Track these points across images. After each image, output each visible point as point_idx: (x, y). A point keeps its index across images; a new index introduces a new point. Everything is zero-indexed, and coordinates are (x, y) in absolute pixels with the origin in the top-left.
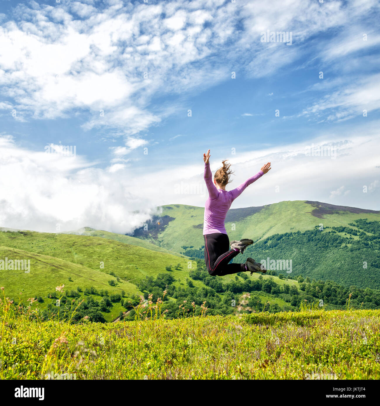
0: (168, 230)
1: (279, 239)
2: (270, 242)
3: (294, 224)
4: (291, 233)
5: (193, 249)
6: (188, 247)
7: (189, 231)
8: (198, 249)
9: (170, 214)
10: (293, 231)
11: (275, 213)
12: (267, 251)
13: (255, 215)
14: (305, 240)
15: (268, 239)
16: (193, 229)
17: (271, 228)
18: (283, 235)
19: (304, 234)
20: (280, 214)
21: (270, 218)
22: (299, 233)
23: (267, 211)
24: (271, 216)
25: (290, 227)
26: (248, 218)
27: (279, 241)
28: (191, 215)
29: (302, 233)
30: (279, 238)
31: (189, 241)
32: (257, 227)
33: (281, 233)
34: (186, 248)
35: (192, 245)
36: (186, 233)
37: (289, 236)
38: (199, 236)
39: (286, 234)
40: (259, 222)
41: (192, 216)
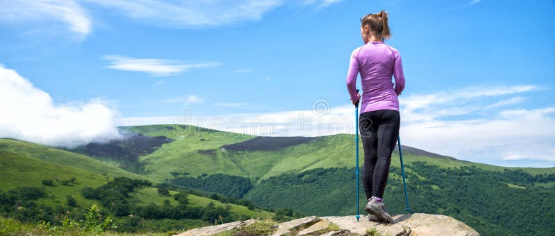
0: (157, 153)
1: (320, 174)
2: (307, 176)
3: (343, 159)
4: (337, 169)
5: (188, 176)
6: (181, 174)
7: (190, 155)
8: (196, 177)
9: (168, 135)
10: (340, 166)
11: (329, 146)
12: (299, 186)
13: (301, 145)
14: (349, 177)
15: (306, 173)
16: (197, 155)
17: (318, 161)
18: (327, 170)
19: (350, 171)
20: (334, 147)
21: (321, 151)
22: (345, 169)
23: (319, 143)
24: (324, 149)
25: (337, 162)
26: (290, 148)
27: (320, 177)
28: (201, 138)
29: (348, 168)
30: (322, 172)
31: (186, 167)
32: (299, 159)
33: (326, 167)
34: (178, 174)
35: (188, 172)
36: (185, 158)
37: (334, 171)
38: (203, 162)
39: (331, 169)
40: (303, 154)
41: (203, 140)
